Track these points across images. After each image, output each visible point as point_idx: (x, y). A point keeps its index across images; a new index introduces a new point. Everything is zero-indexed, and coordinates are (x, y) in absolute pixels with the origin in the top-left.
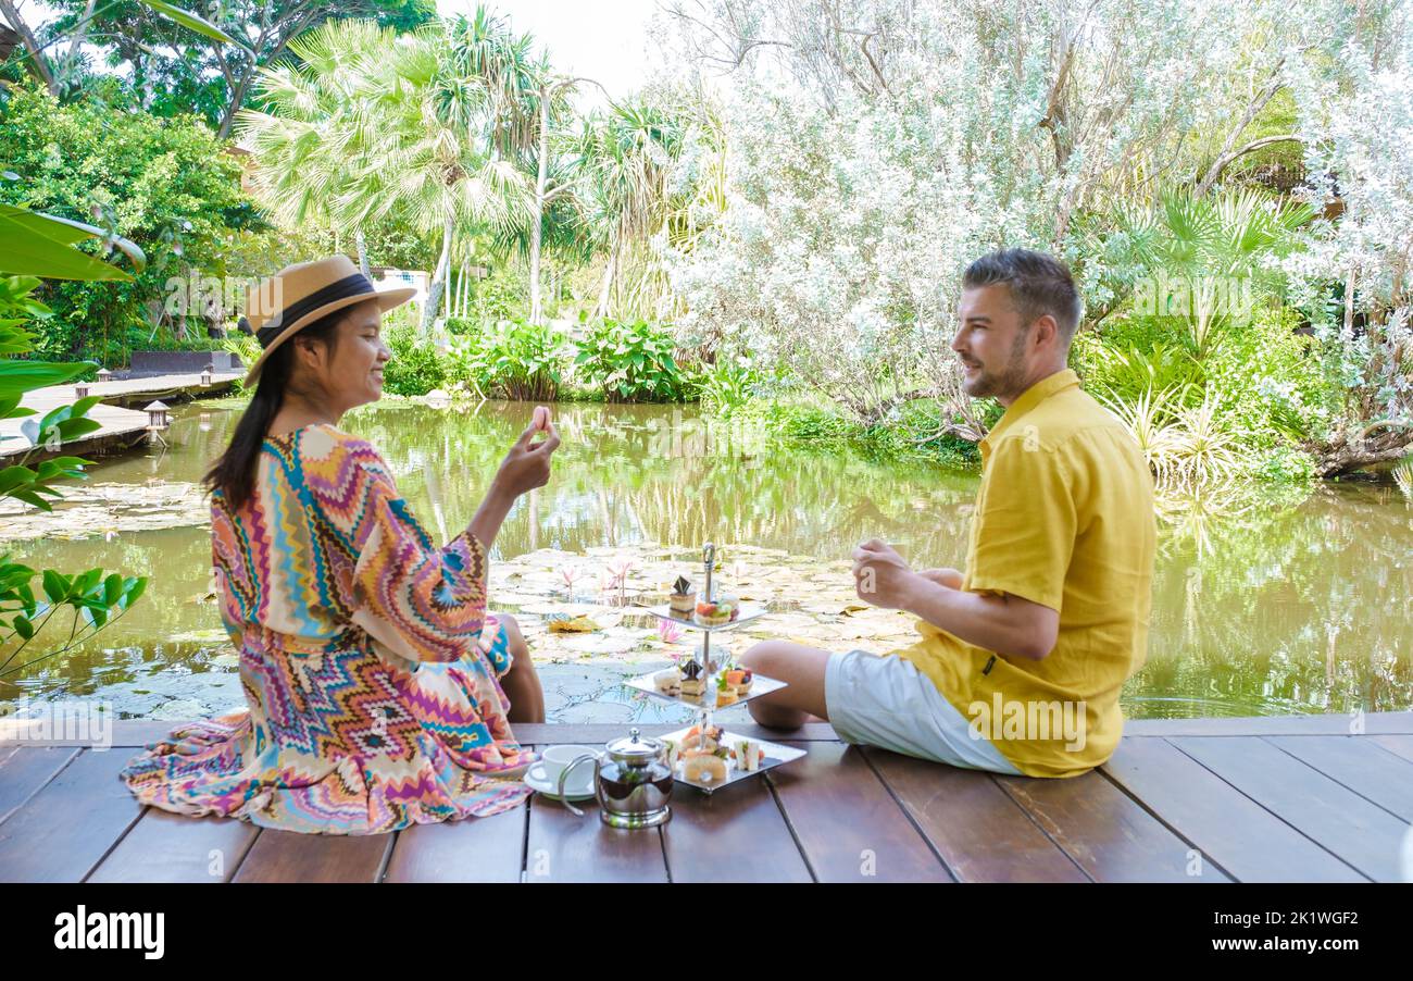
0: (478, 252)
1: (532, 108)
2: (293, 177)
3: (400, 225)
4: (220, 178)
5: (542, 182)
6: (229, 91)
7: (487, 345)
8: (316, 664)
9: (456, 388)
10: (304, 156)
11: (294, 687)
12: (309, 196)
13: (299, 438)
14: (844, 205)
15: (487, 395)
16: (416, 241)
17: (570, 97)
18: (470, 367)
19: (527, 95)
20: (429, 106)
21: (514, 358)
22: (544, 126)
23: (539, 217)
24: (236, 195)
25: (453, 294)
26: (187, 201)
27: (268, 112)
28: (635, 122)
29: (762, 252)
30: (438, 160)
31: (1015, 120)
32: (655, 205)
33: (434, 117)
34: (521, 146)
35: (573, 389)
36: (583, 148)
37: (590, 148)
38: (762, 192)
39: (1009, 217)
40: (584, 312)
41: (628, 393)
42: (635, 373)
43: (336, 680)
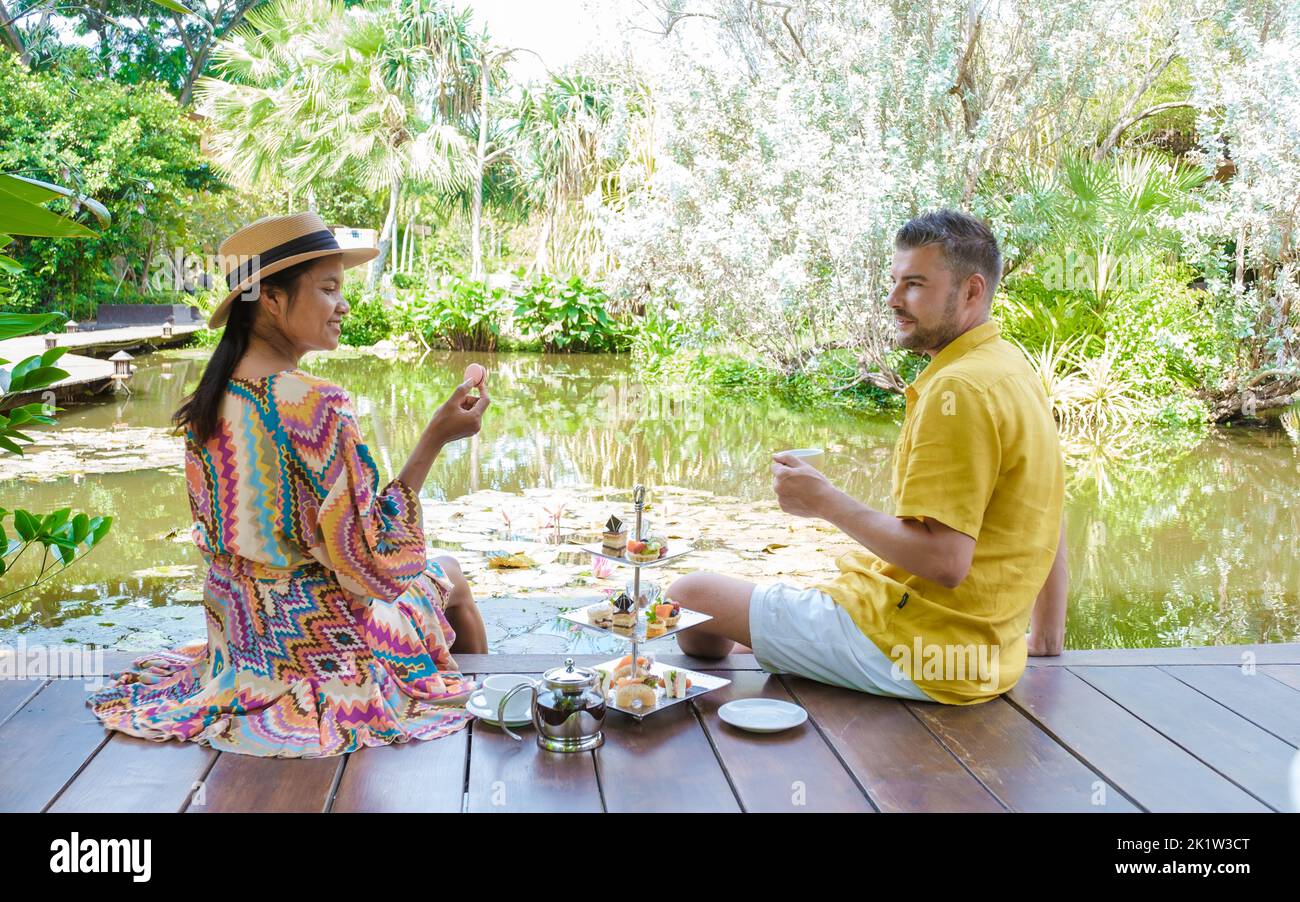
0: (422, 212)
1: (473, 76)
2: (249, 141)
3: (349, 185)
4: (181, 142)
5: (483, 145)
6: (189, 59)
7: (431, 299)
9: (402, 339)
10: (260, 119)
11: (257, 611)
12: (264, 156)
13: (272, 383)
14: (765, 167)
15: (431, 345)
16: (365, 201)
18: (416, 319)
19: (469, 64)
20: (377, 74)
21: (456, 311)
22: (484, 93)
23: (480, 178)
24: (197, 159)
25: (399, 251)
26: (149, 163)
27: (226, 79)
28: (570, 90)
29: (690, 211)
30: (385, 125)
31: (926, 88)
32: (589, 167)
33: (382, 85)
34: (463, 112)
35: (511, 341)
36: (521, 114)
37: (528, 114)
38: (689, 154)
39: (921, 179)
40: (522, 269)
41: (564, 344)
42: (570, 325)
43: (301, 604)
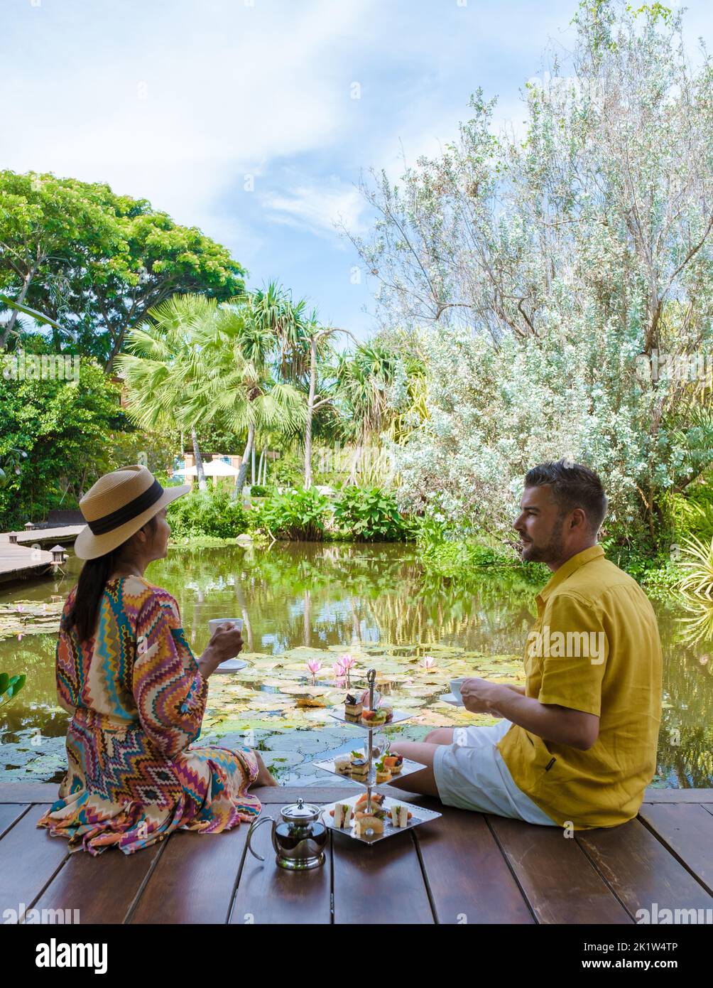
0: (273, 443)
1: (305, 349)
2: (150, 397)
3: (221, 425)
4: (106, 399)
5: (312, 397)
6: (112, 340)
7: (277, 505)
8: (121, 737)
9: (256, 533)
10: (158, 383)
11: (101, 753)
12: (161, 407)
13: (122, 582)
14: (506, 412)
15: (276, 537)
16: (233, 436)
17: (330, 342)
18: (266, 519)
19: (302, 341)
20: (238, 349)
21: (294, 514)
22: (313, 361)
23: (310, 421)
24: (115, 409)
25: (257, 470)
26: (84, 413)
27: (136, 355)
28: (372, 357)
30: (244, 384)
31: (622, 354)
32: (385, 411)
33: (242, 357)
34: (298, 374)
35: (332, 533)
36: (338, 375)
37: (343, 375)
38: (451, 405)
39: (618, 419)
40: (339, 482)
41: (369, 536)
42: (373, 523)
43: (133, 749)
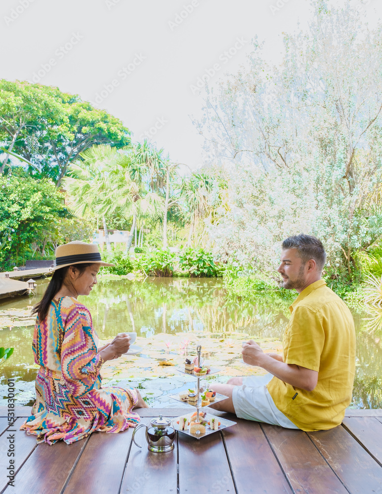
0: (146, 224)
1: (164, 174)
2: (81, 200)
3: (119, 215)
4: (57, 201)
5: (167, 200)
6: (60, 169)
8: (63, 383)
9: (137, 272)
10: (85, 192)
11: (53, 391)
12: (87, 205)
13: (62, 300)
14: (271, 208)
15: (148, 275)
16: (125, 221)
17: (177, 170)
18: (142, 265)
19: (162, 170)
20: (128, 174)
21: (157, 262)
22: (168, 180)
23: (166, 213)
24: (62, 206)
25: (138, 239)
26: (45, 208)
27: (73, 177)
28: (199, 179)
29: (242, 225)
30: (131, 193)
31: (333, 177)
32: (206, 207)
33: (130, 178)
34: (160, 187)
35: (178, 273)
36: (181, 188)
37: (184, 188)
38: (242, 204)
39: (331, 211)
40: (182, 246)
41: (198, 274)
42: (200, 267)
